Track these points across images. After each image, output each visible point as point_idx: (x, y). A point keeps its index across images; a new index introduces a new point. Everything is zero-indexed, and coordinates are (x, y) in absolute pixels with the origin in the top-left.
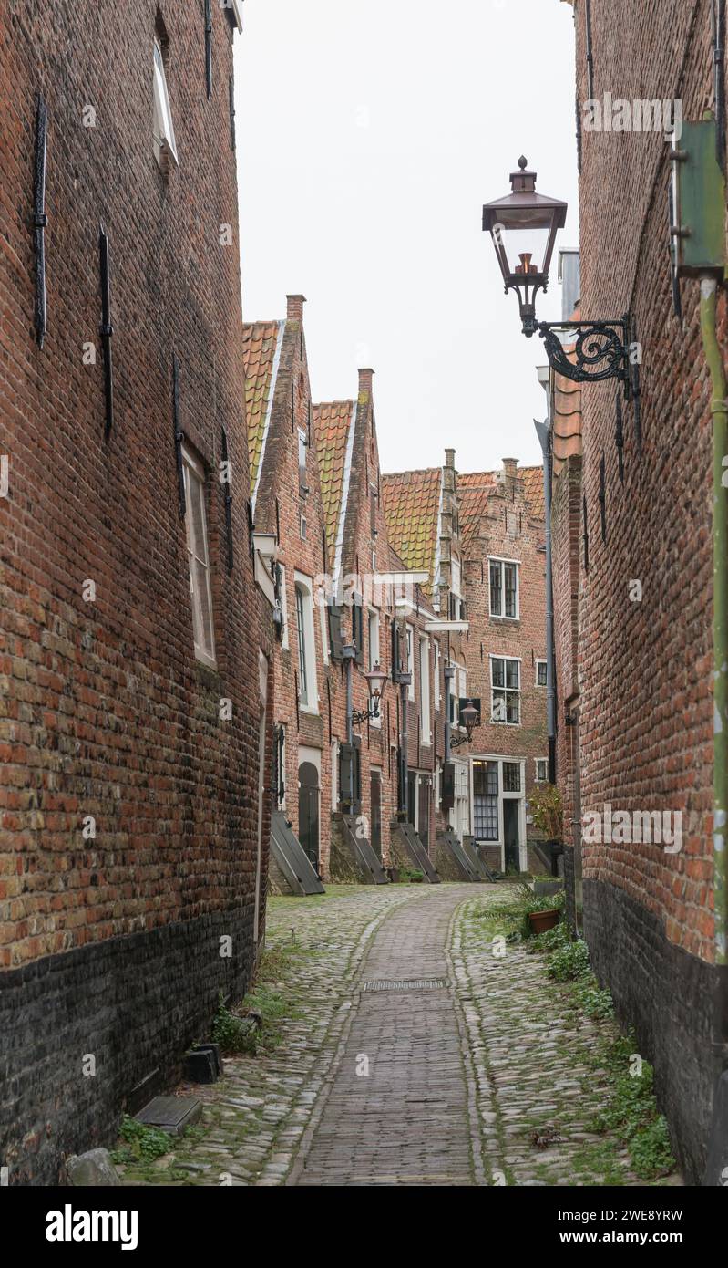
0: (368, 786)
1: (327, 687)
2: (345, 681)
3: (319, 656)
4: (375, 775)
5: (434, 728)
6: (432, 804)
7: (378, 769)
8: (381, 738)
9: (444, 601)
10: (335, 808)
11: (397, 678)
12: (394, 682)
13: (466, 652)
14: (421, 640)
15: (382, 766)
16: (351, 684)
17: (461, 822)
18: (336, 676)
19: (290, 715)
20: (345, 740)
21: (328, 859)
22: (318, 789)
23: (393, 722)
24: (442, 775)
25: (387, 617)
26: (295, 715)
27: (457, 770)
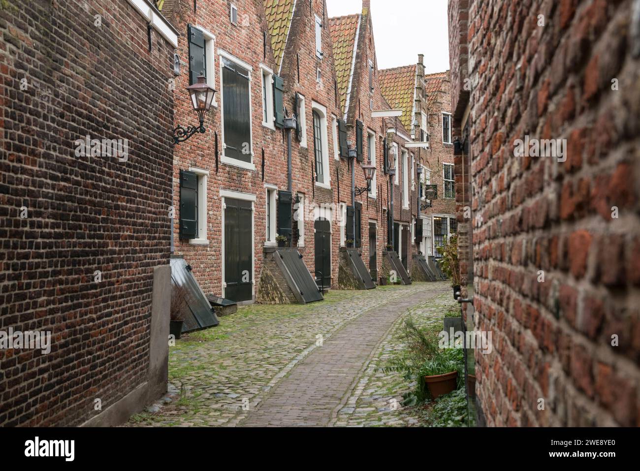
0: (367, 231)
1: (336, 173)
2: (350, 170)
3: (331, 154)
4: (372, 226)
5: (411, 199)
6: (410, 240)
7: (375, 222)
8: (375, 204)
9: (417, 133)
10: (343, 244)
11: (388, 172)
12: (385, 174)
13: (431, 161)
14: (403, 153)
15: (377, 220)
16: (355, 172)
17: (427, 249)
18: (344, 167)
19: (308, 188)
20: (350, 205)
21: (337, 275)
22: (330, 233)
23: (385, 196)
24: (416, 225)
25: (381, 137)
26: (311, 188)
27: (424, 222)
